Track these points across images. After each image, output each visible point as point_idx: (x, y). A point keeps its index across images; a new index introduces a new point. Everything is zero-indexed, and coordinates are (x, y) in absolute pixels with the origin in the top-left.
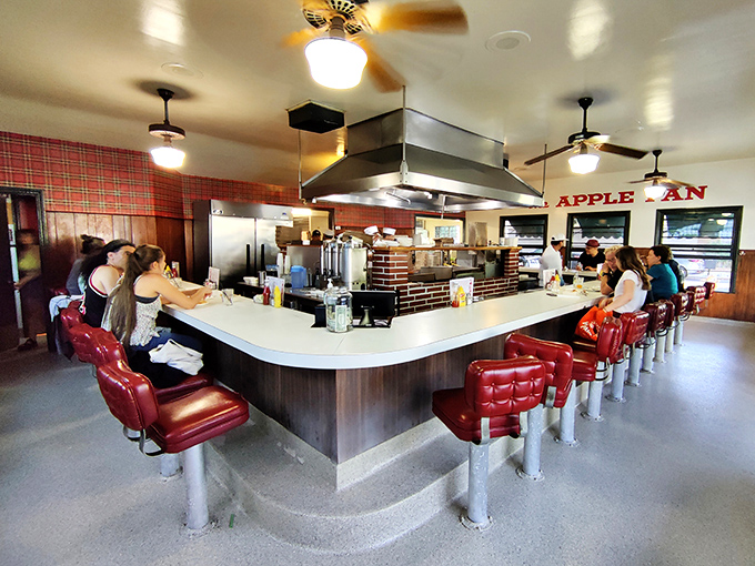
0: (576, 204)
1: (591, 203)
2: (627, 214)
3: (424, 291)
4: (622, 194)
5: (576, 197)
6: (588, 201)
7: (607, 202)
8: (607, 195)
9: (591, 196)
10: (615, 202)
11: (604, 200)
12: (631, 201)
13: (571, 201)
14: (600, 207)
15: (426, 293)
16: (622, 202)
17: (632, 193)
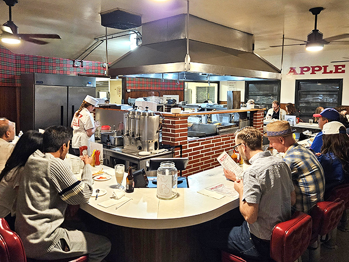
0: (302, 73)
1: (313, 73)
2: (340, 82)
3: (198, 144)
4: (336, 67)
5: (302, 68)
6: (311, 71)
7: (325, 72)
8: (325, 67)
9: (313, 68)
10: (331, 72)
11: (322, 71)
12: (343, 72)
13: (298, 71)
14: (319, 76)
15: (200, 146)
16: (336, 72)
17: (344, 66)
